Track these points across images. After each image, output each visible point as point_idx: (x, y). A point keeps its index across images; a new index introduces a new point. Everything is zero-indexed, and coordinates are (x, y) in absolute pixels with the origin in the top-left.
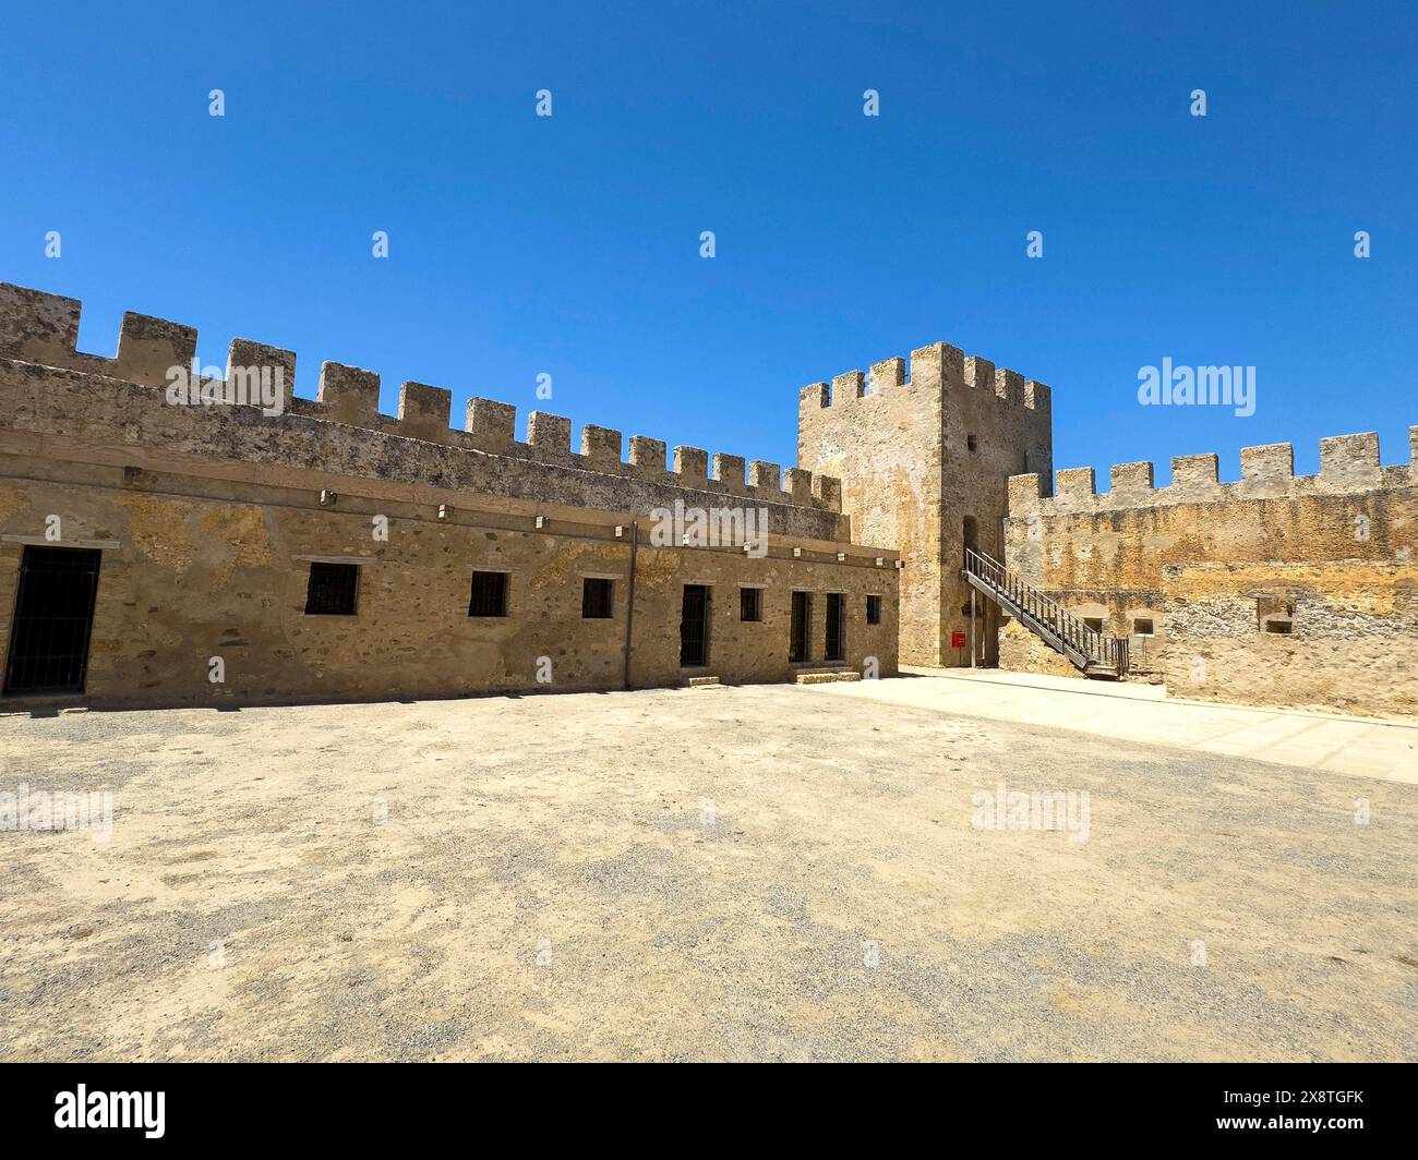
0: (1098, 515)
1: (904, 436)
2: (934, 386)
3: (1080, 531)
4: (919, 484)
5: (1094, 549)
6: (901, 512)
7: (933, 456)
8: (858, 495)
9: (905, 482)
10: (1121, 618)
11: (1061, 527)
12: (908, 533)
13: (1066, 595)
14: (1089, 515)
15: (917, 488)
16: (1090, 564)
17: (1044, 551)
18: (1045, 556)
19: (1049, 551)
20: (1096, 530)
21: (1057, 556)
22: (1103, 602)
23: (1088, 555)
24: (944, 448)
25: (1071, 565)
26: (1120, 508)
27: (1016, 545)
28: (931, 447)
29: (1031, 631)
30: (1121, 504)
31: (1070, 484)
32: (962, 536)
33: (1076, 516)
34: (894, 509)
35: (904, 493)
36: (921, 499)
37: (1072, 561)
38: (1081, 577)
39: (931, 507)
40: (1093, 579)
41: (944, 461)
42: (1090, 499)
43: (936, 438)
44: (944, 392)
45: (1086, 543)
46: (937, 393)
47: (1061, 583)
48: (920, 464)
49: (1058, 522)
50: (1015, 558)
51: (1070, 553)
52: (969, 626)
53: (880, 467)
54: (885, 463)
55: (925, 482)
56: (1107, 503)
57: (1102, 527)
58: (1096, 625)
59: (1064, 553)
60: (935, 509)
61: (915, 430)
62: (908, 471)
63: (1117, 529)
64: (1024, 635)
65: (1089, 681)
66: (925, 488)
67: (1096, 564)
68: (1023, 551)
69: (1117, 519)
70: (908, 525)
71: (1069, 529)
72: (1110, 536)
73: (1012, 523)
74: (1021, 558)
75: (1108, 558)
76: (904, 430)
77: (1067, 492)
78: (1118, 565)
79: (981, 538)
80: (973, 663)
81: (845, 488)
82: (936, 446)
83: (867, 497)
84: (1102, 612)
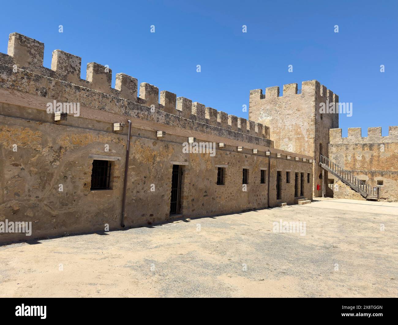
0: (364, 145)
1: (298, 113)
2: (312, 96)
3: (358, 150)
4: (305, 131)
5: (363, 156)
6: (298, 141)
7: (312, 121)
8: (278, 133)
9: (299, 130)
10: (372, 180)
11: (351, 148)
12: (300, 149)
13: (353, 172)
14: (361, 144)
15: (304, 132)
16: (361, 161)
17: (344, 156)
18: (345, 158)
19: (346, 156)
20: (364, 150)
21: (349, 158)
22: (366, 174)
23: (360, 158)
24: (316, 118)
25: (354, 161)
26: (371, 142)
27: (334, 154)
28: (311, 118)
29: (347, 185)
30: (371, 141)
31: (353, 133)
32: (319, 151)
33: (356, 145)
34: (294, 140)
35: (298, 134)
36: (306, 136)
37: (355, 160)
38: (358, 165)
39: (311, 140)
40: (362, 166)
41: (316, 123)
42: (360, 139)
43: (313, 115)
44: (316, 98)
45: (360, 154)
46: (313, 98)
47: (351, 168)
48: (306, 124)
49: (350, 146)
50: (334, 158)
51: (354, 157)
52: (321, 182)
53: (287, 124)
54: (290, 123)
55: (308, 130)
56: (367, 141)
57: (366, 149)
58: (364, 182)
59: (352, 157)
60: (312, 141)
61: (304, 111)
62: (300, 126)
63: (371, 149)
64: (343, 186)
65: (367, 201)
66: (308, 133)
67: (363, 161)
68: (337, 156)
69: (371, 146)
70: (301, 146)
71: (354, 149)
72: (368, 152)
73: (332, 146)
74: (336, 158)
75: (368, 160)
76: (299, 110)
77: (352, 136)
78: (371, 161)
79: (323, 150)
80: (323, 195)
81: (271, 130)
82: (313, 118)
83: (282, 134)
84: (366, 178)
